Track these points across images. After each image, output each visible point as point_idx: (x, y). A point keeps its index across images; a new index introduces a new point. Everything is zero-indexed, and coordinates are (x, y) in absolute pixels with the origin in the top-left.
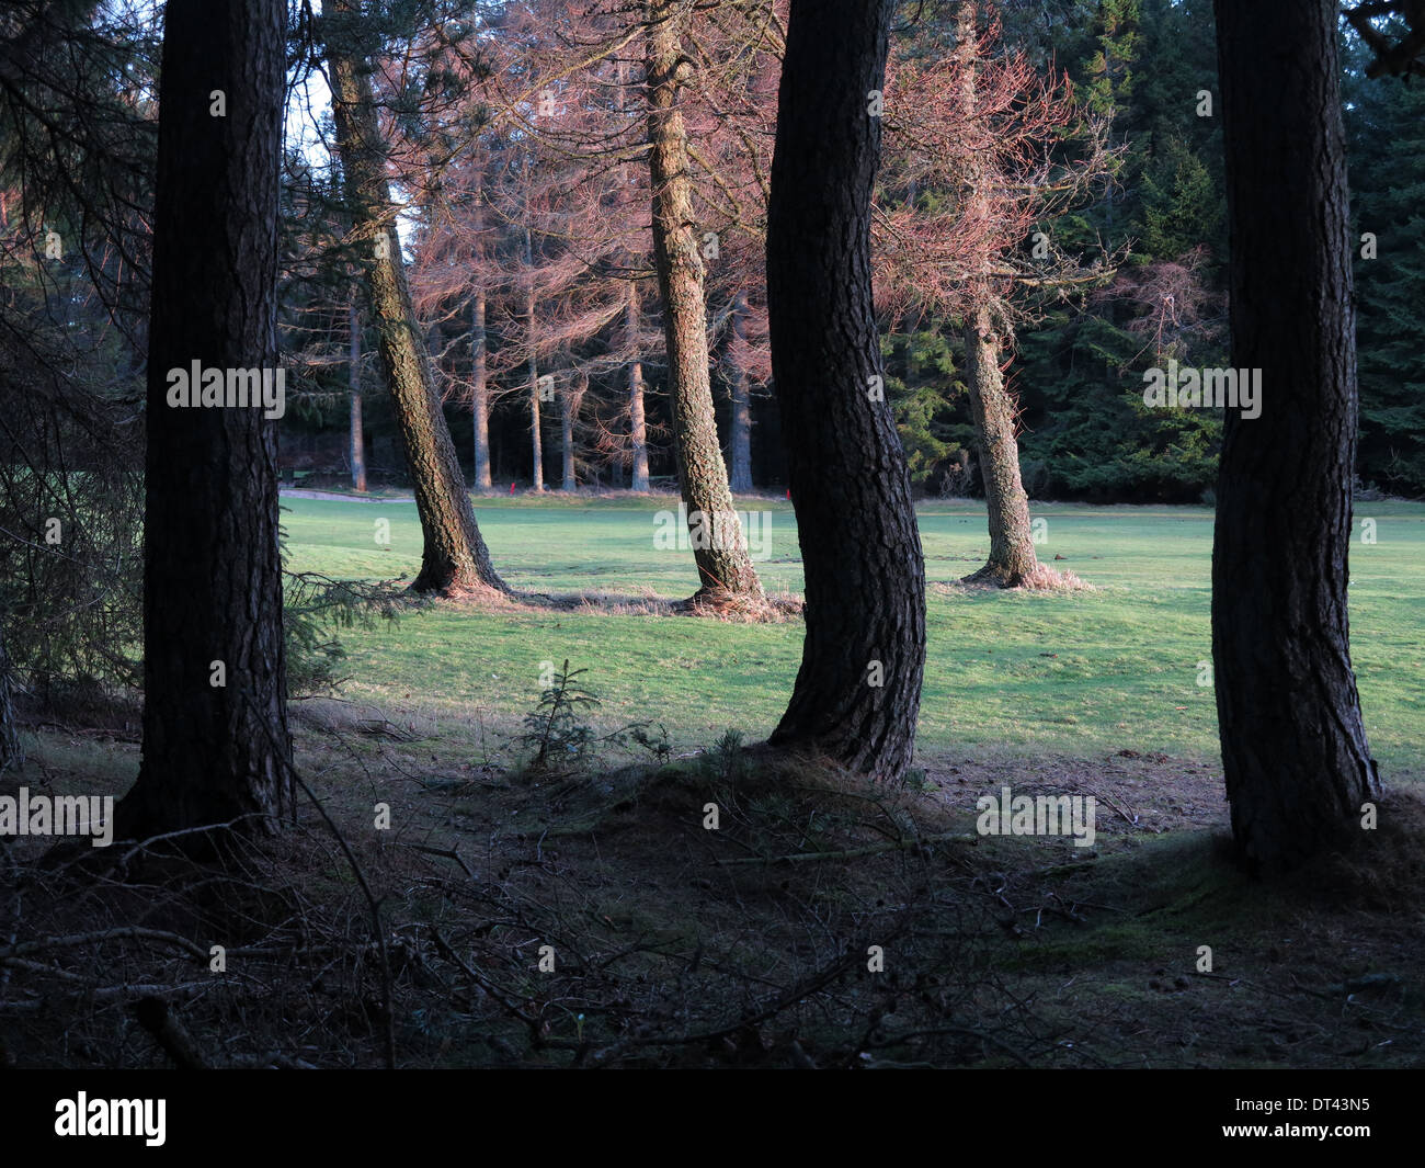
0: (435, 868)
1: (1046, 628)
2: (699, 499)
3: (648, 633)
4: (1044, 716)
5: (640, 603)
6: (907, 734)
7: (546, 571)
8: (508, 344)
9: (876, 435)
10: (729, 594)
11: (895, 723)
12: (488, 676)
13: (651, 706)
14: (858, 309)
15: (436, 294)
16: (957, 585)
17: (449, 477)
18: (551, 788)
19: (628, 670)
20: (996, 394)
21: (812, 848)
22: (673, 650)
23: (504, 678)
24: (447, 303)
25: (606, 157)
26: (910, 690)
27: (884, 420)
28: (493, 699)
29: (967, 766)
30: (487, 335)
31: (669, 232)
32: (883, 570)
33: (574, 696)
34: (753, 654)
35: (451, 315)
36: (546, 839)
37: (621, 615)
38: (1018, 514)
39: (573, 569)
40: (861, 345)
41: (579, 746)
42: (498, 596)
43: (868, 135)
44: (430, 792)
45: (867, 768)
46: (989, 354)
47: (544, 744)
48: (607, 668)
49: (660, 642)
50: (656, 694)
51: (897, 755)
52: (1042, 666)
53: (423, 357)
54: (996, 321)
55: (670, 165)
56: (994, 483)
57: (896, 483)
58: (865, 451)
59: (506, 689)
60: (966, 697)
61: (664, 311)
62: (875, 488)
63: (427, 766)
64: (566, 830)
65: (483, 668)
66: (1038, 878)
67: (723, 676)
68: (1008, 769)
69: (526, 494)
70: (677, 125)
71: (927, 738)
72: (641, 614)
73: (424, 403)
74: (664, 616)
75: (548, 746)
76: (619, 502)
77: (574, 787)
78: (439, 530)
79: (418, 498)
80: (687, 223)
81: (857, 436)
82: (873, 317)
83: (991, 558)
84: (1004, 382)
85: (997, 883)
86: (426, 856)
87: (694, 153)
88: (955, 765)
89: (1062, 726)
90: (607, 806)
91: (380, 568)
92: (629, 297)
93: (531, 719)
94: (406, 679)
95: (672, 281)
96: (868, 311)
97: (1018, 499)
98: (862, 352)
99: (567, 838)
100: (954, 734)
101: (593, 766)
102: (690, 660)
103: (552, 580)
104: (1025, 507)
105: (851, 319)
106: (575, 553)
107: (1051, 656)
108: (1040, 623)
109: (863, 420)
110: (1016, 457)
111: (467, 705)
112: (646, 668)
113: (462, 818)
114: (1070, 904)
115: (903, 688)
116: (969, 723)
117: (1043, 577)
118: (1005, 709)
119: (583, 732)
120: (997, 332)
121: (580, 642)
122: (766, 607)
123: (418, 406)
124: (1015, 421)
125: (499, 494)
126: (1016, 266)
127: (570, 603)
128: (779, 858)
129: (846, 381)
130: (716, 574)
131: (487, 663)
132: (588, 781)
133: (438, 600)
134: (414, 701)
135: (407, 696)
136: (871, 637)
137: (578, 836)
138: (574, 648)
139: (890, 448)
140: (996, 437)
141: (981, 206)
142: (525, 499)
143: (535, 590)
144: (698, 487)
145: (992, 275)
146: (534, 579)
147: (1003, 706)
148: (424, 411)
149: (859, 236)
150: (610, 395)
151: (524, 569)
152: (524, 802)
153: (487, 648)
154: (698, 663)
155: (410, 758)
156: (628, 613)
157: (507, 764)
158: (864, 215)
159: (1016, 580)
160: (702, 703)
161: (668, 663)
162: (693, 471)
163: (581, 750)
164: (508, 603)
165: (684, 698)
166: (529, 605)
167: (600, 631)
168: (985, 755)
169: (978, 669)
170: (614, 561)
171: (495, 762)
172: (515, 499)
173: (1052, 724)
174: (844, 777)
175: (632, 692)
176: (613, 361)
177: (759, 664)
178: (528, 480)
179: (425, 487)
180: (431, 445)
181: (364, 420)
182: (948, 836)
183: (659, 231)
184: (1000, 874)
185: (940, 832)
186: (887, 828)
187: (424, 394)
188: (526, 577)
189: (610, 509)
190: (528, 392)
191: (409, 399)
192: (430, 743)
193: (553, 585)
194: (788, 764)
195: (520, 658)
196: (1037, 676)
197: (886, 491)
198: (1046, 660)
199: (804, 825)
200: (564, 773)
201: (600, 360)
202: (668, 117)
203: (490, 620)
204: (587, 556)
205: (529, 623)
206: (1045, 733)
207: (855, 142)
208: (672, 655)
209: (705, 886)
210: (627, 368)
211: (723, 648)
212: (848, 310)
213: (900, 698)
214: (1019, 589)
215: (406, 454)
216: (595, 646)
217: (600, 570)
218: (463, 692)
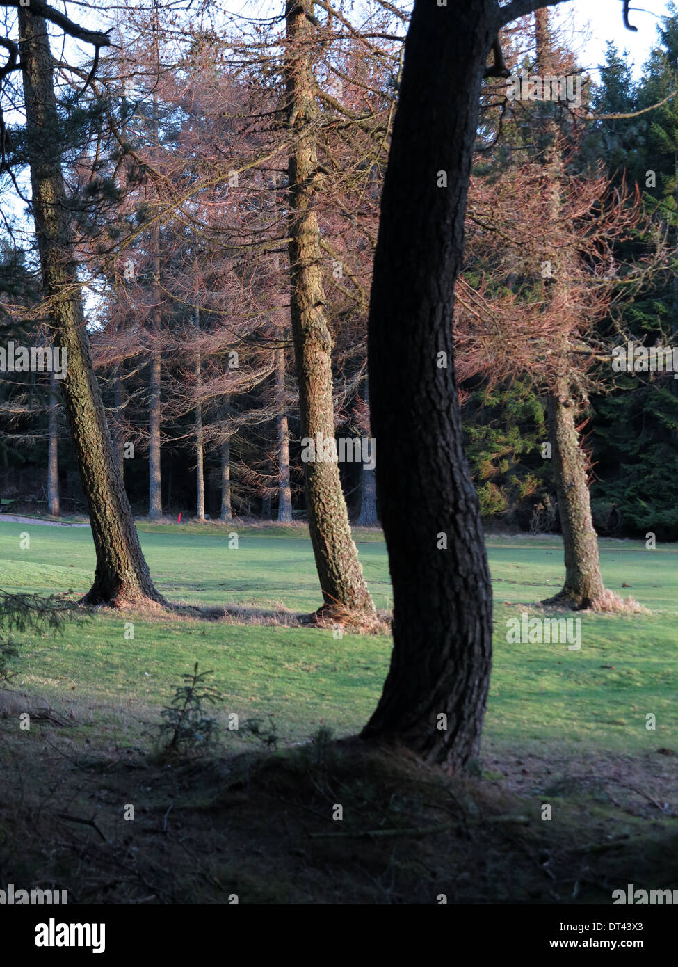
0: (75, 834)
1: (609, 644)
2: (324, 531)
3: (277, 641)
4: (599, 719)
5: (273, 617)
6: (475, 733)
7: (200, 587)
8: (176, 397)
9: (454, 482)
10: (346, 610)
11: (465, 722)
12: (141, 673)
13: (274, 702)
14: (441, 379)
15: (121, 358)
16: (537, 607)
17: (119, 508)
18: (181, 769)
19: (258, 671)
20: (573, 449)
21: (391, 825)
22: (297, 655)
23: (155, 676)
24: (128, 364)
25: (254, 248)
26: (478, 696)
27: (461, 471)
28: (144, 692)
29: (530, 759)
30: (161, 390)
31: (303, 311)
32: (457, 595)
33: (201, 693)
34: (363, 660)
35: (131, 374)
36: (172, 812)
37: (257, 624)
38: (588, 549)
39: (223, 585)
40: (444, 408)
41: (204, 735)
42: (156, 607)
43: (453, 236)
44: (82, 770)
45: (441, 759)
46: (567, 416)
47: (176, 732)
48: (240, 669)
49: (286, 648)
50: (280, 692)
51: (466, 749)
52: (602, 676)
53: (101, 409)
54: (574, 389)
55: (307, 253)
56: (569, 523)
57: (470, 523)
58: (444, 496)
59: (155, 684)
60: (536, 701)
61: (301, 374)
62: (452, 527)
63: (80, 748)
64: (188, 805)
65: (138, 667)
66: (579, 854)
67: (337, 678)
68: (564, 762)
69: (190, 522)
70: (312, 222)
71: (500, 734)
72: (273, 625)
73: (100, 446)
74: (292, 626)
75: (181, 733)
76: (267, 530)
77: (199, 769)
78: (110, 551)
79: (92, 524)
80: (319, 304)
81: (439, 484)
82: (454, 385)
83: (566, 585)
84: (579, 440)
85: (544, 858)
86: (69, 824)
87: (326, 247)
88: (520, 757)
89: (613, 727)
90: (225, 786)
91: (64, 581)
92: (279, 362)
93: (167, 712)
94: (74, 674)
95: (305, 350)
96: (450, 380)
97: (589, 538)
98: (444, 414)
99: (189, 811)
100: (523, 731)
101: (217, 753)
102: (310, 664)
103: (204, 594)
104: (595, 544)
105: (436, 386)
106: (226, 572)
107: (609, 668)
108: (603, 640)
109: (444, 471)
110: (588, 502)
111: (122, 697)
112: (273, 670)
113: (105, 792)
114: (603, 877)
115: (472, 693)
116: (537, 722)
117: (608, 601)
118: (568, 712)
119: (209, 723)
120: (574, 398)
121: (220, 647)
122: (377, 622)
123: (95, 449)
124: (588, 472)
125: (168, 522)
126: (593, 345)
127: (215, 614)
128: (361, 833)
129: (430, 438)
130: (336, 594)
131: (141, 663)
132: (211, 764)
133: (107, 609)
134: (78, 693)
135: (73, 688)
136: (446, 651)
137: (200, 810)
138: (214, 652)
139: (466, 494)
140: (572, 485)
141: (563, 295)
142: (190, 526)
143: (187, 603)
144: (323, 520)
145: (572, 351)
146: (189, 593)
147: (566, 709)
148: (100, 452)
149: (444, 319)
150: (261, 443)
151: (183, 585)
152: (157, 780)
153: (142, 650)
154: (317, 667)
155: (67, 740)
156: (262, 624)
157: (148, 748)
158: (449, 301)
159: (586, 603)
160: (317, 700)
161: (291, 666)
162: (319, 508)
163: (207, 738)
164: (164, 613)
165: (302, 696)
166: (181, 615)
167: (239, 638)
168: (546, 750)
169: (549, 677)
170: (258, 580)
171: (138, 746)
172: (181, 526)
173: (605, 726)
174: (421, 767)
175: (259, 690)
176: (264, 415)
177: (367, 669)
178: (192, 511)
179: (98, 516)
180: (105, 481)
181: (59, 458)
182: (506, 818)
183: (296, 310)
184: (546, 851)
185: (499, 814)
186: (454, 808)
187: (100, 439)
188: (184, 591)
189: (260, 536)
190: (194, 439)
191: (88, 442)
192: (86, 729)
193: (202, 598)
194: (375, 755)
195: (169, 659)
196: (597, 684)
197: (461, 529)
198: (604, 672)
199: (386, 806)
200: (191, 756)
201: (253, 414)
202: (305, 217)
203: (147, 626)
204: (235, 575)
205: (179, 630)
206: (599, 733)
207: (442, 242)
208: (295, 660)
209: (299, 855)
210: (276, 421)
211: (338, 655)
212: (434, 379)
213: (470, 702)
214: (588, 611)
215: (84, 487)
216: (232, 650)
217: (245, 586)
218: (120, 686)
